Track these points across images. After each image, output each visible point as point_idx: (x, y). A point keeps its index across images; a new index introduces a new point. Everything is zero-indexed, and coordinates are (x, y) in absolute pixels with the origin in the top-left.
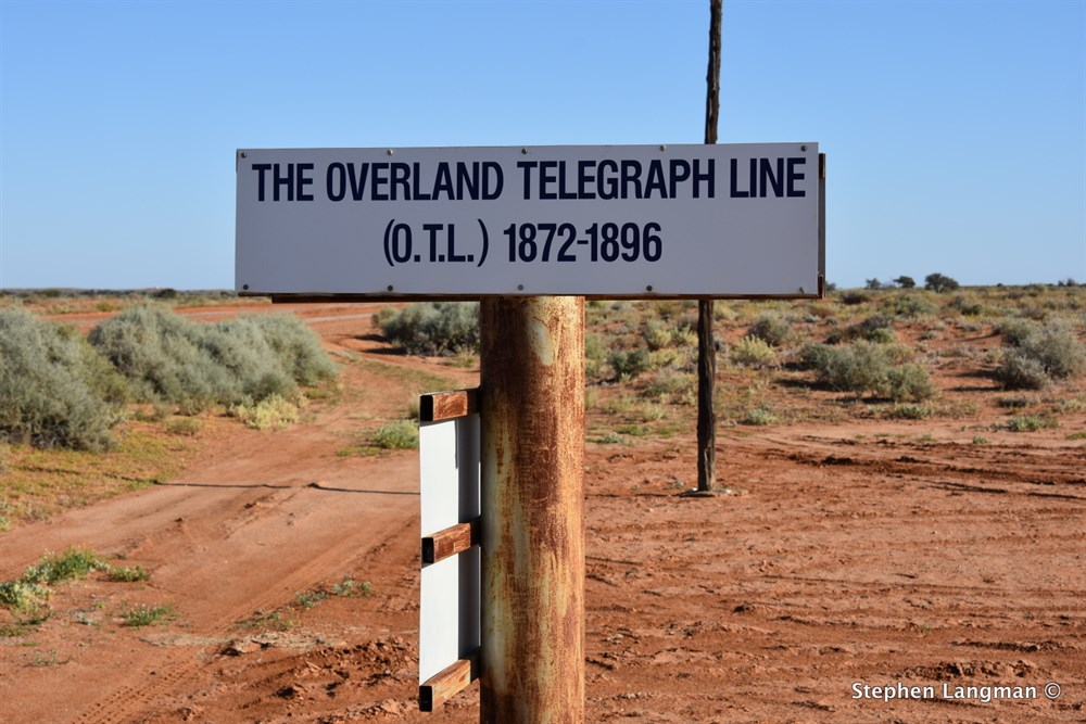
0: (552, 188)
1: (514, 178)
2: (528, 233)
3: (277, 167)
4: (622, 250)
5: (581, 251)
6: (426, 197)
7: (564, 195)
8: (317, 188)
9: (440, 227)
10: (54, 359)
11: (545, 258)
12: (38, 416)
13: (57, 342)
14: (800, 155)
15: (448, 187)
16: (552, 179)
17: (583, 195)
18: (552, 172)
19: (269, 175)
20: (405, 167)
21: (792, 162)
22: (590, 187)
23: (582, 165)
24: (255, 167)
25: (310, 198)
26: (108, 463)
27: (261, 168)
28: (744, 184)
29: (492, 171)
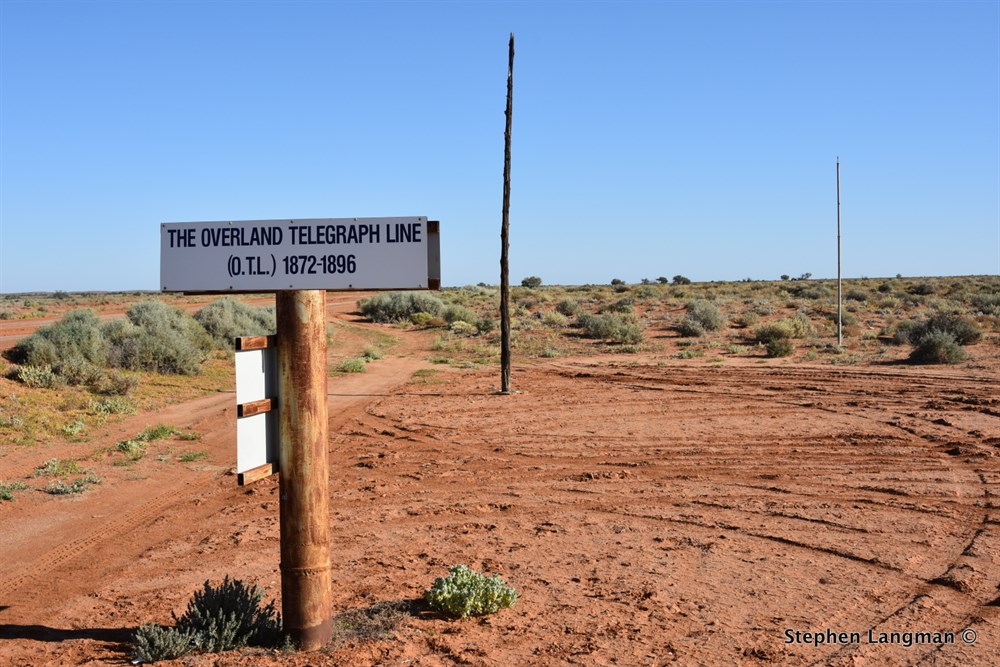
0: (305, 239)
1: (287, 234)
2: (294, 260)
3: (179, 231)
4: (338, 268)
5: (319, 269)
6: (247, 244)
7: (310, 242)
8: (197, 241)
9: (253, 258)
10: (173, 327)
11: (302, 272)
12: (161, 356)
13: (175, 318)
14: (419, 222)
15: (257, 239)
16: (305, 235)
17: (319, 242)
18: (304, 231)
19: (175, 235)
20: (237, 230)
21: (415, 225)
22: (322, 238)
23: (319, 228)
24: (169, 231)
25: (194, 245)
26: (196, 381)
27: (172, 232)
28: (393, 236)
29: (277, 231)
